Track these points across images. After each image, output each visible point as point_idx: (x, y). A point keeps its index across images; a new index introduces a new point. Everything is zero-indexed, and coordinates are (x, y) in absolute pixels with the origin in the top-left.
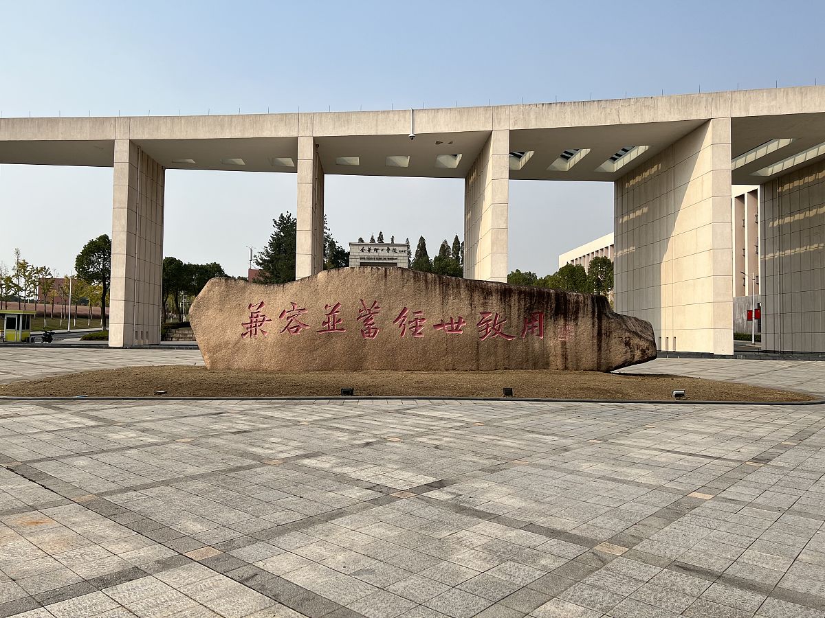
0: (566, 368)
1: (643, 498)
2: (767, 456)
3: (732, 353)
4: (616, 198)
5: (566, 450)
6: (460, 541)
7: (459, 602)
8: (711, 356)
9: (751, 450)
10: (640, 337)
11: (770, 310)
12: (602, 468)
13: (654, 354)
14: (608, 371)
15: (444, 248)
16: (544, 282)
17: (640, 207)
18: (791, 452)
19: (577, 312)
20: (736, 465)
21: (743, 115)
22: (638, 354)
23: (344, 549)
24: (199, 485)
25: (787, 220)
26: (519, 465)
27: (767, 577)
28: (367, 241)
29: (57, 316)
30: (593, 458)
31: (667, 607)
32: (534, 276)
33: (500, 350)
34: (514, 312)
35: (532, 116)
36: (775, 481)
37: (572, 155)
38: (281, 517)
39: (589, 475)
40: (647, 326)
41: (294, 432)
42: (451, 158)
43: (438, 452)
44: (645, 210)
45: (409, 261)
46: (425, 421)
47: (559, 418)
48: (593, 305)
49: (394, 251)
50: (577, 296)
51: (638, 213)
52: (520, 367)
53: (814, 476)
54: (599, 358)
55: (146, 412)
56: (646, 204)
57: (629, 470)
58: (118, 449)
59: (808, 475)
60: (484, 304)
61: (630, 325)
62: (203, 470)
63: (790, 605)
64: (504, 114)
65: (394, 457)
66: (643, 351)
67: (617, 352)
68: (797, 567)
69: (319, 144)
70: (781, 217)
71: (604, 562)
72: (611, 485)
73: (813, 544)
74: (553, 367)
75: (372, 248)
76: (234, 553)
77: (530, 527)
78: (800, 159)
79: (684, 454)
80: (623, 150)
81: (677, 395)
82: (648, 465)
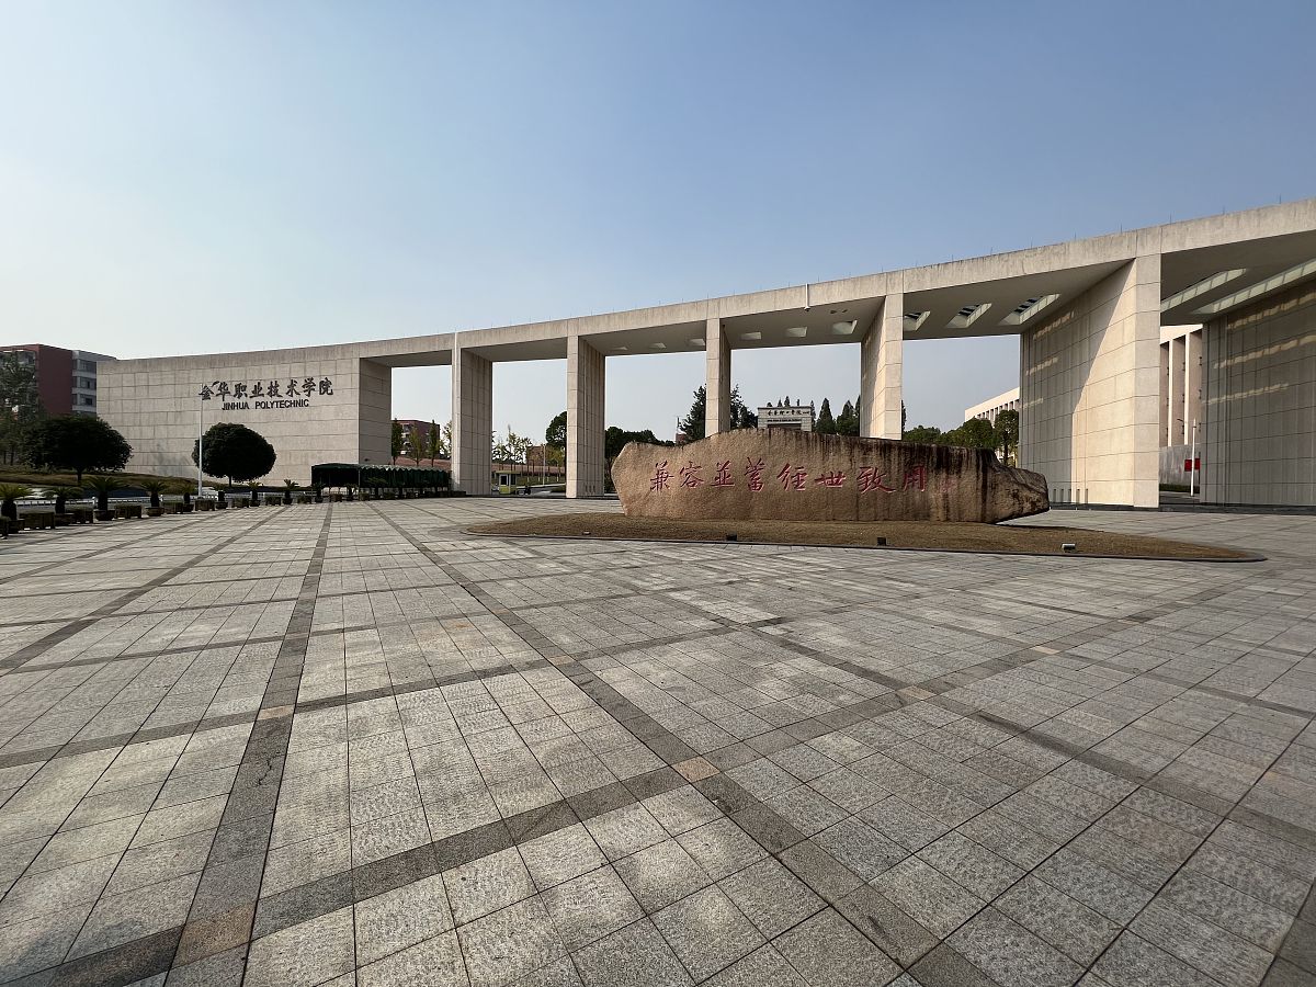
0: (948, 520)
1: (976, 648)
2: (1147, 615)
3: (1157, 506)
4: (1023, 351)
5: (917, 597)
6: (771, 673)
7: (745, 723)
8: (1130, 508)
9: (1134, 607)
10: (1030, 489)
11: (1212, 458)
12: (948, 616)
13: (1046, 506)
14: (994, 522)
15: (847, 407)
16: (948, 436)
17: (1049, 358)
18: (1184, 612)
19: (960, 465)
20: (1105, 621)
21: (1177, 249)
22: (1027, 506)
23: (669, 668)
24: (582, 607)
25: (1238, 360)
26: (862, 608)
27: (1082, 738)
28: (775, 405)
29: (536, 475)
30: (943, 606)
31: (949, 754)
32: (938, 431)
33: (879, 502)
34: (894, 467)
35: (928, 278)
36: (1144, 641)
37: (972, 311)
38: (632, 637)
39: (929, 622)
40: (1040, 478)
41: (675, 570)
42: (848, 325)
43: (790, 593)
44: (1055, 360)
45: (813, 420)
46: (791, 566)
47: (925, 567)
48: (978, 458)
49: (799, 412)
50: (961, 450)
51: (1047, 364)
52: (900, 518)
53: (1199, 640)
54: (984, 510)
55: (570, 549)
56: (1055, 355)
57: (973, 619)
58: (539, 576)
59: (1193, 638)
60: (864, 460)
61: (1020, 477)
62: (591, 596)
63: (1096, 771)
64: (898, 278)
65: (748, 595)
66: (1033, 504)
67: (1004, 504)
68: (1127, 734)
69: (724, 324)
70: (1230, 357)
71: (903, 704)
72: (947, 633)
73: (1160, 712)
74: (934, 519)
75: (779, 411)
76: (582, 662)
77: (845, 666)
78: (1257, 290)
79: (1046, 607)
80: (1030, 301)
81: (1066, 548)
82: (999, 616)
